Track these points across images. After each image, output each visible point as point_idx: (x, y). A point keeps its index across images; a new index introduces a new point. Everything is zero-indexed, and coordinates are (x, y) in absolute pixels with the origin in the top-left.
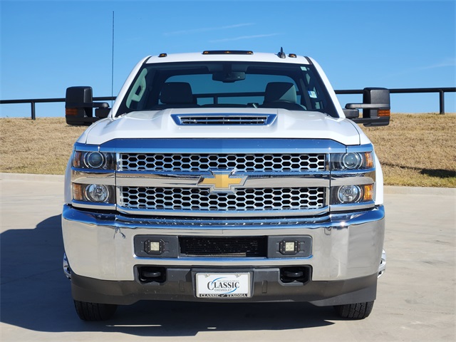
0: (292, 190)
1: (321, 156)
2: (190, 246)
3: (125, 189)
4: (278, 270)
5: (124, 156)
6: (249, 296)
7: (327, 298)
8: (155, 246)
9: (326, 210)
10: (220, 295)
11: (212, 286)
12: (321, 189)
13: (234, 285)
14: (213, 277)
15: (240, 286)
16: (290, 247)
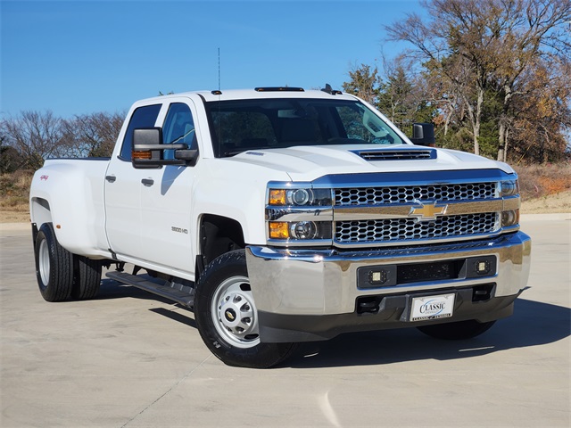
1: (493, 185)
2: (406, 274)
3: (338, 223)
4: (472, 289)
5: (337, 192)
6: (451, 315)
8: (377, 277)
9: (500, 233)
10: (429, 317)
11: (424, 310)
12: (494, 214)
13: (441, 307)
14: (425, 300)
15: (446, 306)
16: (482, 267)
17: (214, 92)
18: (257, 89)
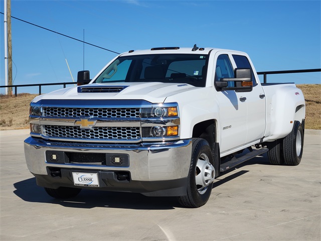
0: (122, 128)
1: (138, 110)
3: (46, 126)
4: (113, 173)
5: (46, 109)
6: (99, 186)
7: (150, 192)
9: (140, 141)
10: (85, 185)
11: (80, 180)
12: (138, 128)
13: (91, 180)
14: (80, 174)
15: (94, 180)
16: (117, 160)
17: (130, 52)
18: (151, 50)
